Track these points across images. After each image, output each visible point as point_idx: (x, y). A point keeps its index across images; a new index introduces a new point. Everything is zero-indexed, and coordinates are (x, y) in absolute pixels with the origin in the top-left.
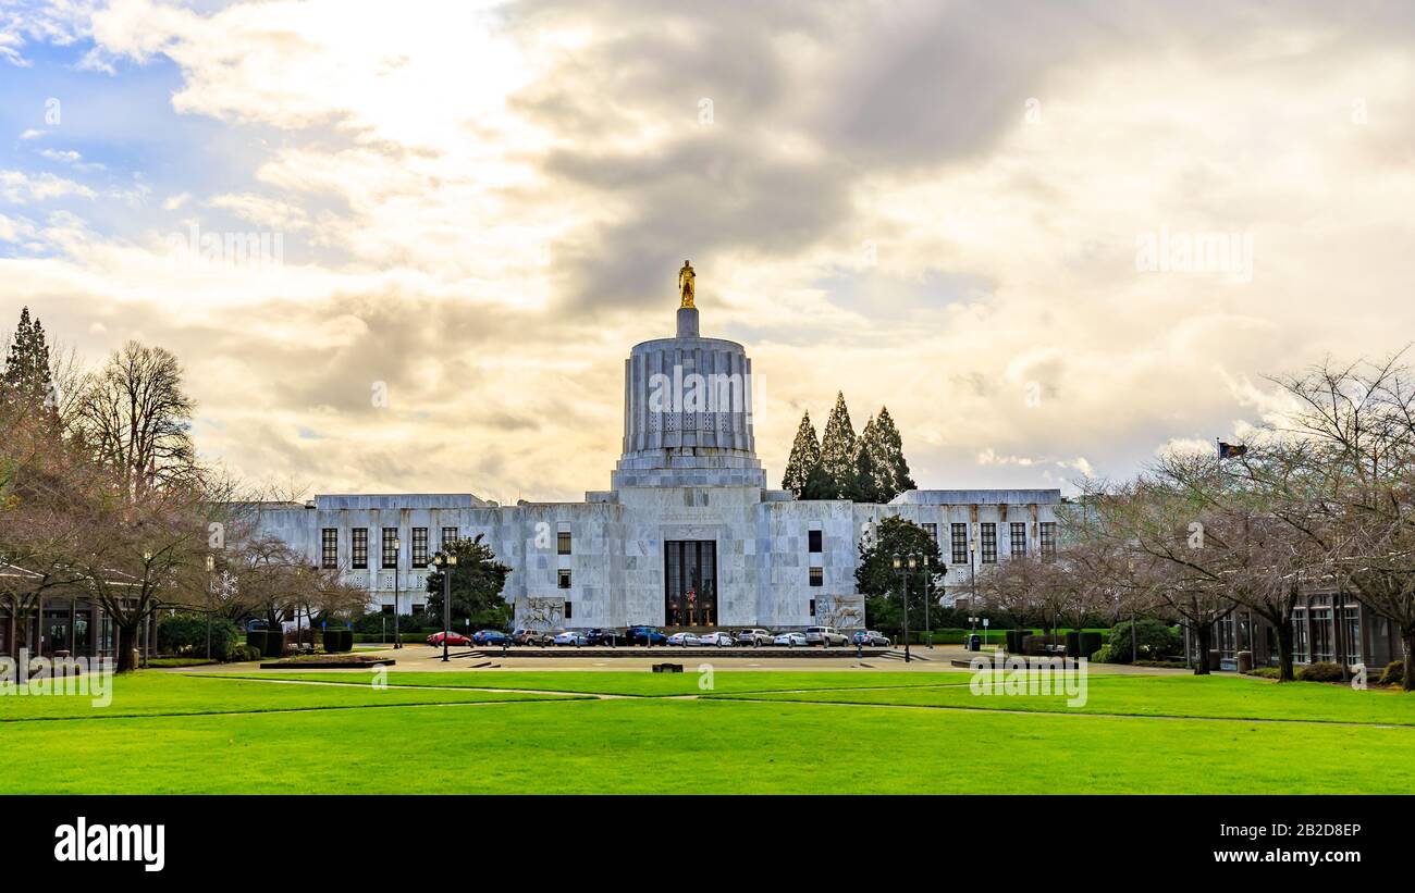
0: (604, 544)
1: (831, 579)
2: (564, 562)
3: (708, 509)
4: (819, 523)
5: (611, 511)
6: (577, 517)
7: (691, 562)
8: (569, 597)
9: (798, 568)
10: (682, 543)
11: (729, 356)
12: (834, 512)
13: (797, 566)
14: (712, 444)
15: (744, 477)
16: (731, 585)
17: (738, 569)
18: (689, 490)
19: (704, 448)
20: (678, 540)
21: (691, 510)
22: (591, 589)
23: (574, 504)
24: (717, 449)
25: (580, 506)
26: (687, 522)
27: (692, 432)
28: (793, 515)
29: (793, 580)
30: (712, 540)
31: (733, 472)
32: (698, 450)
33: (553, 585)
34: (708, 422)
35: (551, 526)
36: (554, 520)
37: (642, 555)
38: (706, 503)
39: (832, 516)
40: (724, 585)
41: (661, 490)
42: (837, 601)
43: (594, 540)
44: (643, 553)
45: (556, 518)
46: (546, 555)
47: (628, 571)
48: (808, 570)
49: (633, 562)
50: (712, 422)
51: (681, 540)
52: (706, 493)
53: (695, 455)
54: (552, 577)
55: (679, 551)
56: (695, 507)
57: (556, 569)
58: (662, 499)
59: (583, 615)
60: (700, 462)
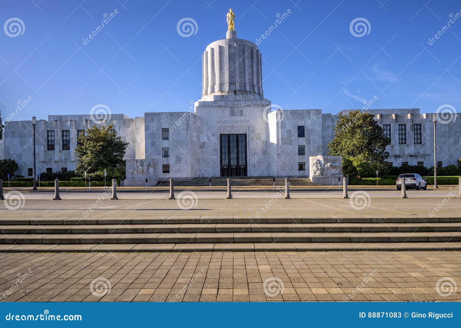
0: (187, 134)
1: (310, 151)
2: (165, 144)
3: (242, 118)
4: (303, 122)
6: (172, 120)
7: (233, 145)
8: (168, 162)
10: (229, 136)
11: (252, 49)
12: (311, 116)
13: (291, 144)
14: (243, 89)
15: (260, 104)
16: (255, 156)
17: (258, 147)
18: (232, 108)
19: (240, 91)
20: (226, 133)
21: (234, 118)
22: (180, 158)
23: (170, 113)
24: (246, 92)
25: (174, 114)
26: (232, 124)
27: (234, 84)
28: (289, 117)
29: (289, 152)
30: (245, 133)
31: (254, 103)
32: (237, 92)
33: (159, 156)
34: (242, 79)
35: (158, 125)
36: (160, 122)
37: (208, 141)
38: (241, 115)
39: (311, 118)
40: (251, 156)
41: (218, 108)
42: (325, 160)
43: (181, 132)
44: (209, 140)
45: (160, 121)
46: (155, 140)
47: (201, 149)
48: (297, 147)
49: (203, 145)
50: (243, 80)
51: (228, 133)
52: (241, 109)
53: (235, 94)
54: (159, 151)
55: (227, 139)
56: (236, 117)
57: (161, 147)
58: (218, 112)
59: (176, 171)
60: (238, 98)
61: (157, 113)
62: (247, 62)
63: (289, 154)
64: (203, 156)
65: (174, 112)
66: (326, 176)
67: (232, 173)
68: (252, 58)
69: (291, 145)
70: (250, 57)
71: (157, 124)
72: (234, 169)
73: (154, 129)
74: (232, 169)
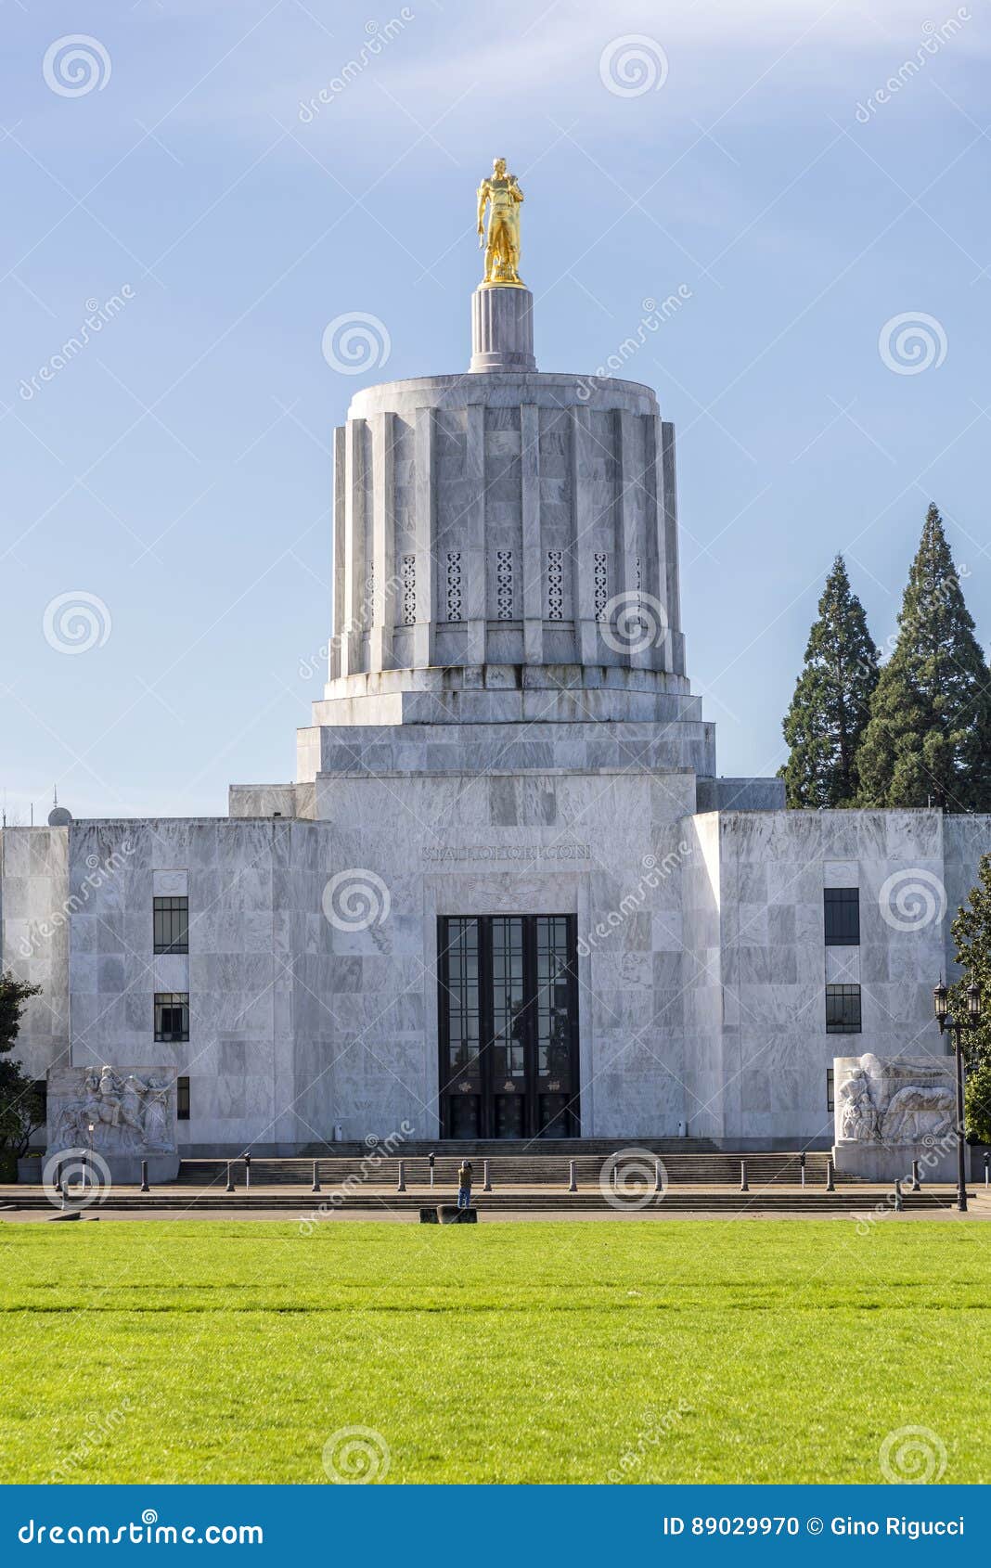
0: (278, 925)
1: (884, 1014)
2: (168, 975)
3: (554, 835)
4: (853, 867)
5: (296, 841)
6: (206, 858)
7: (509, 969)
8: (185, 1064)
9: (793, 988)
10: (485, 923)
11: (615, 417)
12: (892, 840)
13: (793, 981)
14: (563, 653)
15: (656, 742)
16: (619, 1032)
17: (636, 987)
18: (503, 780)
19: (545, 666)
20: (472, 913)
21: (510, 834)
22: (241, 1044)
23: (196, 823)
24: (579, 670)
25: (213, 827)
26: (499, 867)
27: (513, 625)
28: (782, 846)
29: (782, 1018)
30: (568, 911)
31: (622, 733)
32: (528, 671)
33: (141, 1033)
34: (555, 597)
35: (135, 879)
36: (143, 865)
37: (379, 953)
38: (550, 817)
39: (888, 851)
40: (597, 1031)
41: (428, 781)
42: (892, 1072)
43: (249, 914)
44: (380, 948)
45: (146, 859)
46: (121, 956)
47: (339, 995)
48: (820, 994)
49: (351, 972)
50: (566, 598)
51: (480, 912)
52: (550, 790)
53: (519, 685)
54: (139, 1012)
55: (473, 939)
56: (521, 827)
57: (150, 991)
58: (430, 806)
59: (221, 1112)
60: (535, 705)
61: (130, 821)
62: (587, 503)
63: (781, 1028)
64: (350, 1031)
65: (212, 819)
66: (895, 1141)
67: (498, 1122)
68: (615, 472)
69: (790, 983)
70: (602, 468)
71: (132, 878)
72: (507, 1096)
73: (113, 903)
74: (498, 1097)
